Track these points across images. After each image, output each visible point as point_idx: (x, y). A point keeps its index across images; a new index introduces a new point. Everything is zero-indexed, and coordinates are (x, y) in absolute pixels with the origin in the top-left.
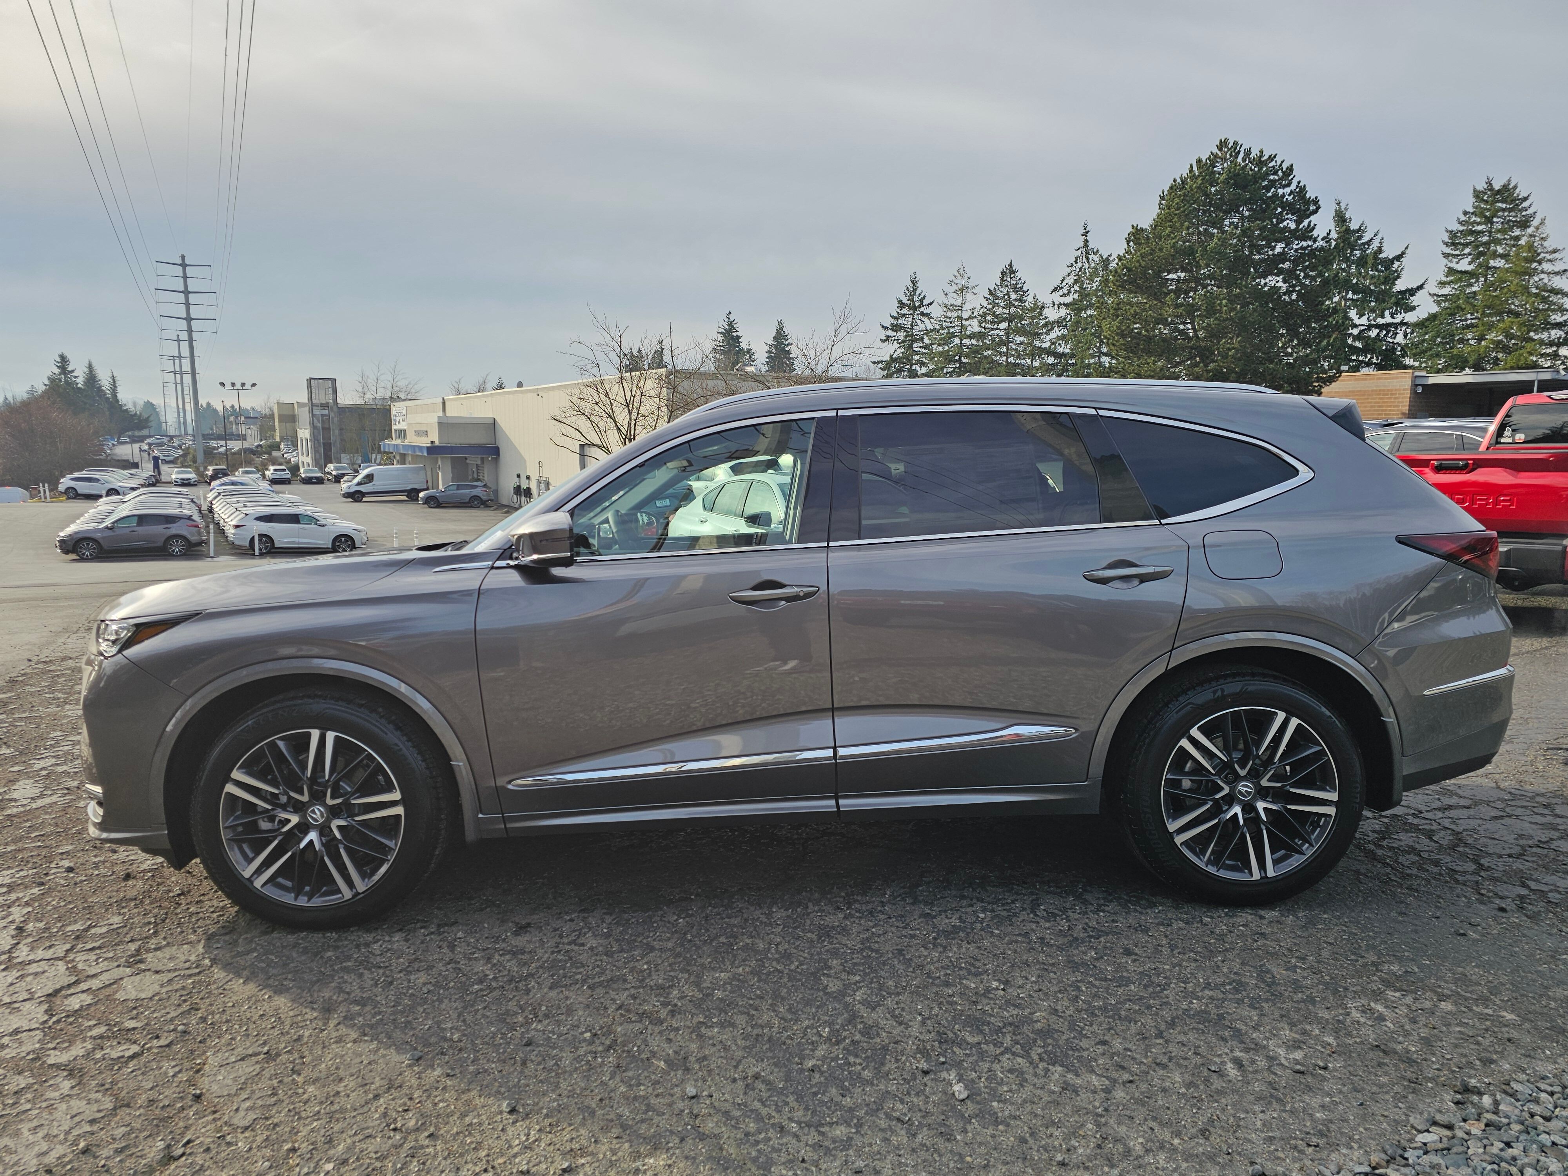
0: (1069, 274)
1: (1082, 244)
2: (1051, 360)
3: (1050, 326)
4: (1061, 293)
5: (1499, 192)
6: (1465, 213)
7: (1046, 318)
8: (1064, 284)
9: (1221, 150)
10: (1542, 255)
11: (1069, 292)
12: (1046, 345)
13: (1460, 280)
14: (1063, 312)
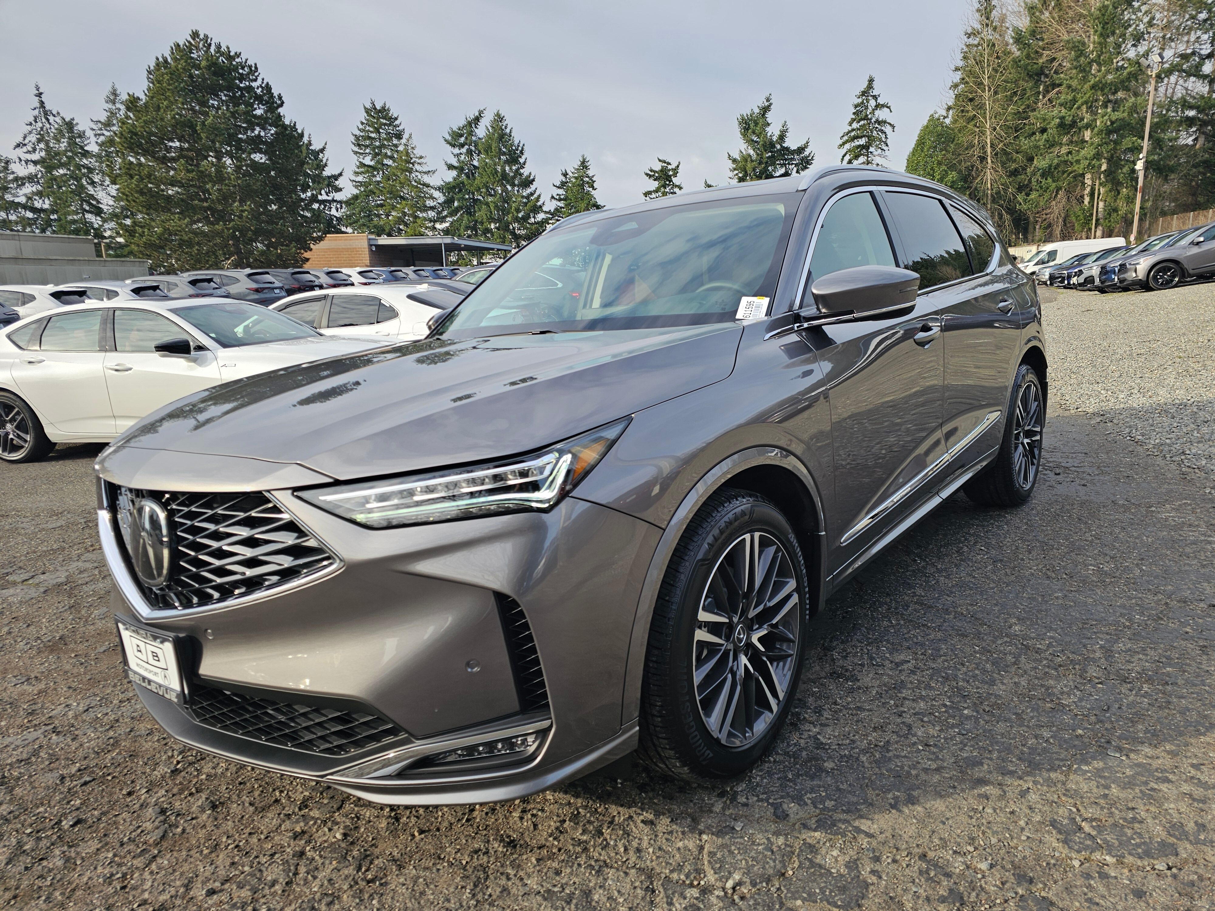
0: (30, 132)
1: (38, 105)
2: (29, 215)
3: (20, 181)
4: (25, 149)
5: (380, 111)
6: (362, 123)
7: (13, 173)
8: (26, 141)
9: (194, 39)
10: (414, 159)
11: (34, 150)
12: (22, 200)
13: (368, 171)
14: (32, 169)
